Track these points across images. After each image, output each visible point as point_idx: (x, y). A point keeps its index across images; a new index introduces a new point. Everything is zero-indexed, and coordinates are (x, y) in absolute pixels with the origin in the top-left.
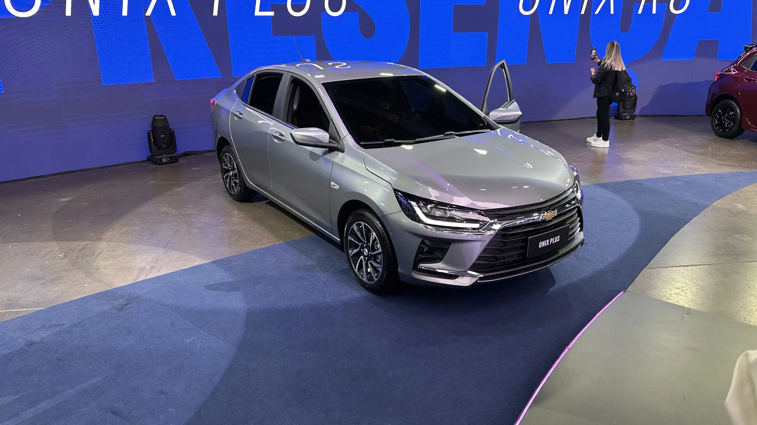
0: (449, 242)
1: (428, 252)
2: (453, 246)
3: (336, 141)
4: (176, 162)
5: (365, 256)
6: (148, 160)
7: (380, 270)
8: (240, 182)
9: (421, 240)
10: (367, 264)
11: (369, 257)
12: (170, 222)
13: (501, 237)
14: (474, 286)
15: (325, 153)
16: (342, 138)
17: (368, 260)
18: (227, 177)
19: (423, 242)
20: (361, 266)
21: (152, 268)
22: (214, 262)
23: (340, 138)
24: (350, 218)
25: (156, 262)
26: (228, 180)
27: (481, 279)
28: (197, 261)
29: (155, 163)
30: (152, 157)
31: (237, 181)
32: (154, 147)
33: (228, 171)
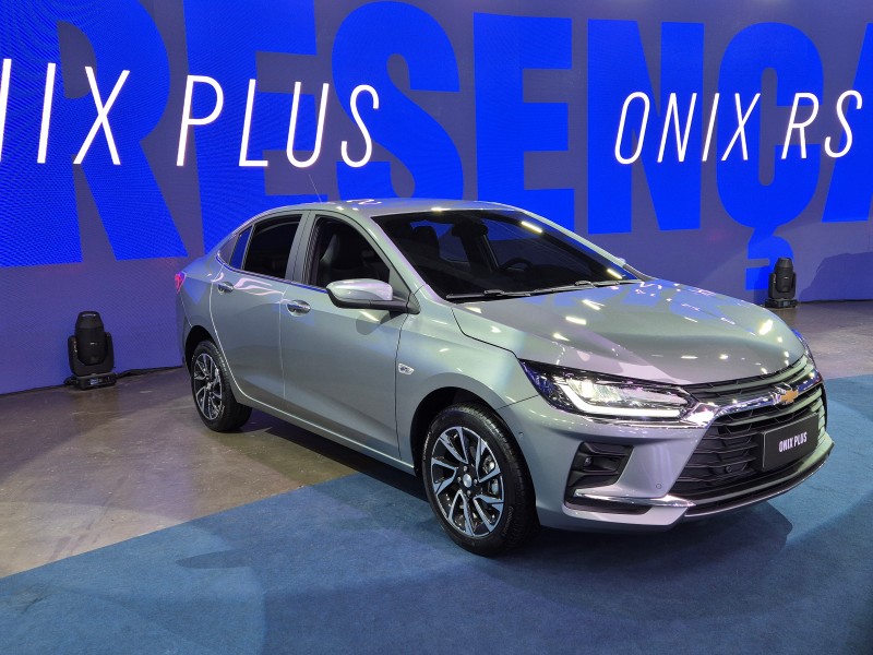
0: (629, 444)
1: (591, 466)
2: (636, 452)
3: (403, 297)
4: (112, 385)
5: (465, 490)
6: (67, 384)
7: (500, 508)
8: (225, 396)
9: (576, 444)
10: (471, 503)
11: (475, 489)
12: (108, 466)
13: (717, 433)
14: (681, 524)
15: (383, 320)
16: (414, 292)
17: (473, 495)
18: (202, 394)
19: (581, 449)
20: (458, 511)
21: (82, 538)
22: (194, 523)
23: (410, 291)
24: (435, 425)
25: (88, 528)
26: (203, 400)
27: (690, 510)
28: (161, 523)
29: (78, 387)
30: (74, 378)
31: (220, 397)
32: (77, 361)
33: (204, 383)
